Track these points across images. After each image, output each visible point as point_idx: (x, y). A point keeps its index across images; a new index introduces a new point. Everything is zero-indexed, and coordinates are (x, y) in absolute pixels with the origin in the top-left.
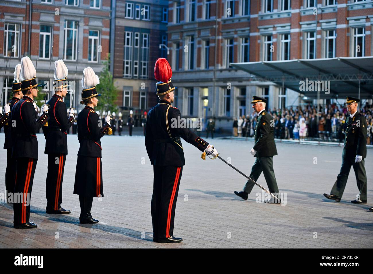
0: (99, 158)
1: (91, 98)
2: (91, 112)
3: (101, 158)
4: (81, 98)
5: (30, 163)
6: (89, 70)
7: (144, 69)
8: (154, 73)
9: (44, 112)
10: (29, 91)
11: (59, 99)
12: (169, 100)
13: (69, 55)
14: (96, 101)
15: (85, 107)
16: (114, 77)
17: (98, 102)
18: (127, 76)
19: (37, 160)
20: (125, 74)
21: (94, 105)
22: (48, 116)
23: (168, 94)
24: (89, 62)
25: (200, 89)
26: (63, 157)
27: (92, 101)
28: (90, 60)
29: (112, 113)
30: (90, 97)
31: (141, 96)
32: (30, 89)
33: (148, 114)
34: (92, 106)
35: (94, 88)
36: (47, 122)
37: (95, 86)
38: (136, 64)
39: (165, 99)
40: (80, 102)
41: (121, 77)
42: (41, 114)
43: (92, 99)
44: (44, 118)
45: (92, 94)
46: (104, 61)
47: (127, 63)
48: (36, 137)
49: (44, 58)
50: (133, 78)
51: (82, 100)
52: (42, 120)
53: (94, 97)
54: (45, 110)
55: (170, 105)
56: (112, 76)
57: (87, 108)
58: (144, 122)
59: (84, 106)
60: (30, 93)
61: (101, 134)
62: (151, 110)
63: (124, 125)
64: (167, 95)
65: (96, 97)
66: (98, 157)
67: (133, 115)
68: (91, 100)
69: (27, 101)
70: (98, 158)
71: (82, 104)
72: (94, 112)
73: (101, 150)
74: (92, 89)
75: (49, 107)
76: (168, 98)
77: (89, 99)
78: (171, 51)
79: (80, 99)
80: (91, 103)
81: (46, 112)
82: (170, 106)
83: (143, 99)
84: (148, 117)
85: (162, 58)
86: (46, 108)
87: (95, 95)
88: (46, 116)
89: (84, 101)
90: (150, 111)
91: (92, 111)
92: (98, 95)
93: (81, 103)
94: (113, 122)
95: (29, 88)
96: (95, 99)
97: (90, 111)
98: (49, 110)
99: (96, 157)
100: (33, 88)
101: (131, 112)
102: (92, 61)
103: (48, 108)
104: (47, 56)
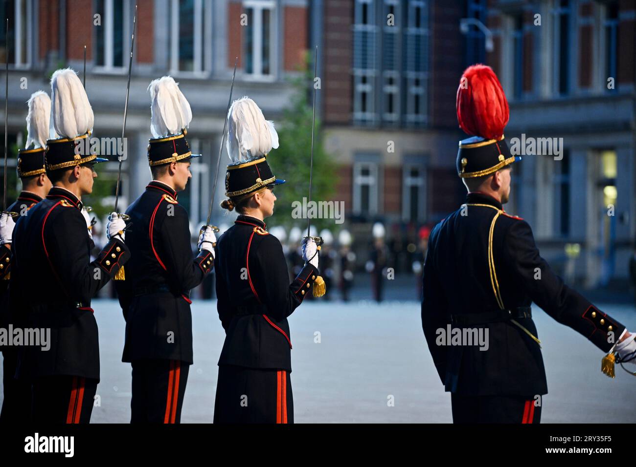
0: (285, 373)
1: (254, 191)
2: (257, 233)
3: (289, 371)
4: (225, 191)
5: (75, 391)
6: (245, 106)
7: (417, 97)
8: (455, 110)
9: (112, 238)
10: (71, 171)
11: (165, 196)
12: (497, 195)
13: (186, 57)
14: (268, 200)
15: (239, 218)
16: (327, 124)
17: (275, 202)
18: (364, 121)
19: (98, 381)
20: (358, 115)
21: (265, 213)
22: (126, 248)
23: (494, 174)
24: (248, 78)
25: (590, 155)
26: (178, 371)
27: (259, 201)
28: (250, 71)
29: (319, 232)
30: (252, 188)
31: (409, 181)
32: (73, 167)
33: (433, 237)
34: (258, 215)
35: (263, 159)
36: (123, 267)
37: (266, 154)
38: (391, 82)
39: (487, 190)
40: (222, 202)
41: (347, 124)
42: (105, 242)
43: (256, 194)
44: (113, 255)
45: (259, 180)
46: (294, 76)
47: (364, 80)
48: (92, 311)
49: (109, 68)
50: (383, 126)
51: (229, 198)
52: (108, 262)
53: (262, 187)
54: (114, 232)
55: (500, 208)
56: (317, 121)
57: (244, 223)
58: (421, 260)
59: (235, 215)
60: (73, 179)
61: (293, 299)
62: (441, 224)
63: (359, 269)
64: (492, 177)
65: (269, 186)
66: (282, 370)
67: (384, 238)
68: (256, 197)
69: (64, 203)
70: (279, 373)
71: (227, 210)
72: (267, 233)
73: (290, 347)
74: (258, 164)
75: (126, 222)
76: (496, 187)
77: (247, 193)
78: (497, 41)
79: (223, 196)
80: (256, 205)
81: (118, 237)
82: (500, 212)
83: (414, 190)
84: (431, 245)
85: (480, 67)
86: (118, 226)
87: (266, 182)
88: (118, 249)
89: (233, 199)
90: (439, 226)
91: (259, 232)
92: (274, 182)
93: (225, 205)
94: (324, 259)
95: (70, 163)
96: (268, 192)
97: (255, 230)
98: (126, 230)
99: (276, 370)
100: (82, 165)
101: (379, 231)
102: (257, 76)
103: (124, 225)
104: (118, 61)
